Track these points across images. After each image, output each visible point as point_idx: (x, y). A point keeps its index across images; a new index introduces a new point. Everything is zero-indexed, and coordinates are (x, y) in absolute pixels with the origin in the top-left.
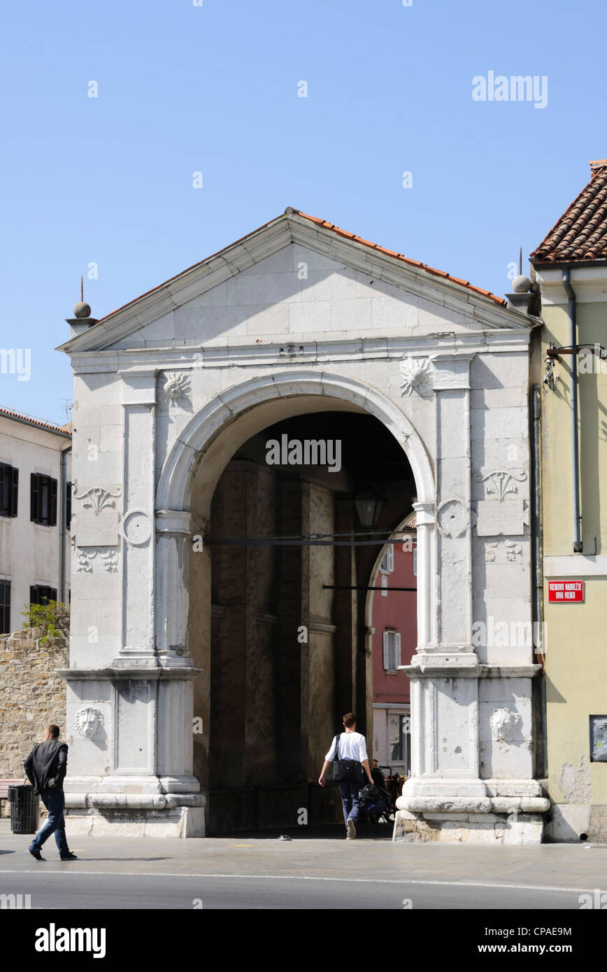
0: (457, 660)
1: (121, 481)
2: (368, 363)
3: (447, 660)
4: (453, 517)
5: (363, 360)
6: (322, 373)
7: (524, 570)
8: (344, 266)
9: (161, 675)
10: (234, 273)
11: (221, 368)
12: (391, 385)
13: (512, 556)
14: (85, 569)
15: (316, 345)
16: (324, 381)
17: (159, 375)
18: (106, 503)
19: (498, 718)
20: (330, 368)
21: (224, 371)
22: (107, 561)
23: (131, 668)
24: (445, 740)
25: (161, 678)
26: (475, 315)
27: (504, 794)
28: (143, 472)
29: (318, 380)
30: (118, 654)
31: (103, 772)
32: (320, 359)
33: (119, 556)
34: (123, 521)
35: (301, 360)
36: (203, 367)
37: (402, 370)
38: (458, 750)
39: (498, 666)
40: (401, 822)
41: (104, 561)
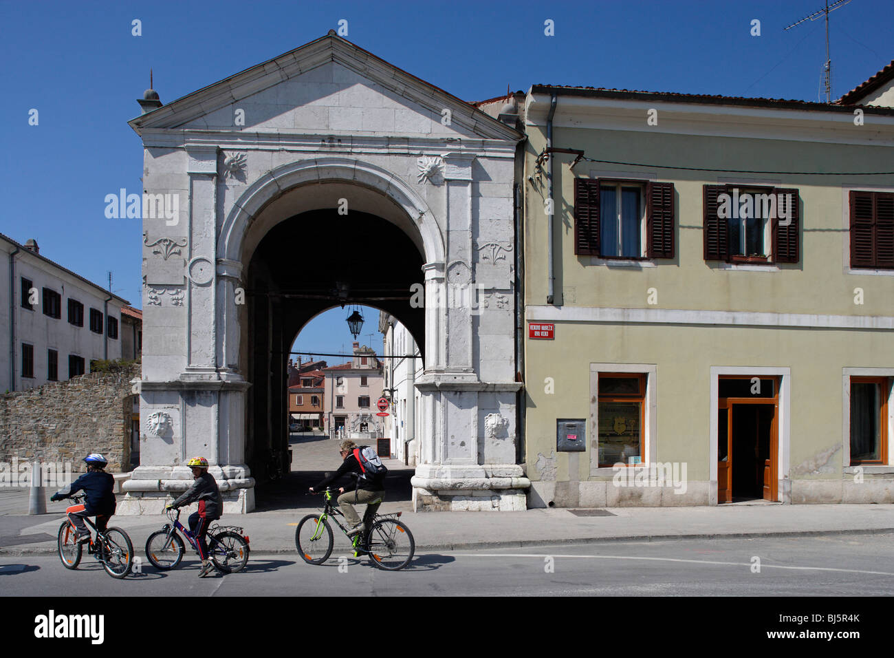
0: (463, 378)
1: (187, 234)
2: (392, 157)
3: (455, 378)
4: (458, 274)
5: (389, 154)
6: (356, 161)
7: (509, 315)
8: (373, 83)
9: (222, 386)
10: (284, 79)
11: (273, 151)
12: (410, 175)
13: (501, 305)
14: (154, 303)
15: (352, 139)
16: (357, 167)
17: (220, 153)
18: (173, 251)
19: (492, 421)
20: (362, 158)
21: (275, 153)
22: (174, 297)
23: (198, 381)
24: (453, 436)
25: (223, 389)
26: (475, 128)
27: (498, 475)
28: (206, 228)
29: (353, 166)
30: (185, 370)
31: (172, 463)
32: (354, 150)
33: (185, 294)
34: (188, 265)
35: (339, 150)
36: (257, 150)
37: (419, 164)
38: (463, 444)
39: (494, 383)
40: (420, 498)
41: (172, 297)
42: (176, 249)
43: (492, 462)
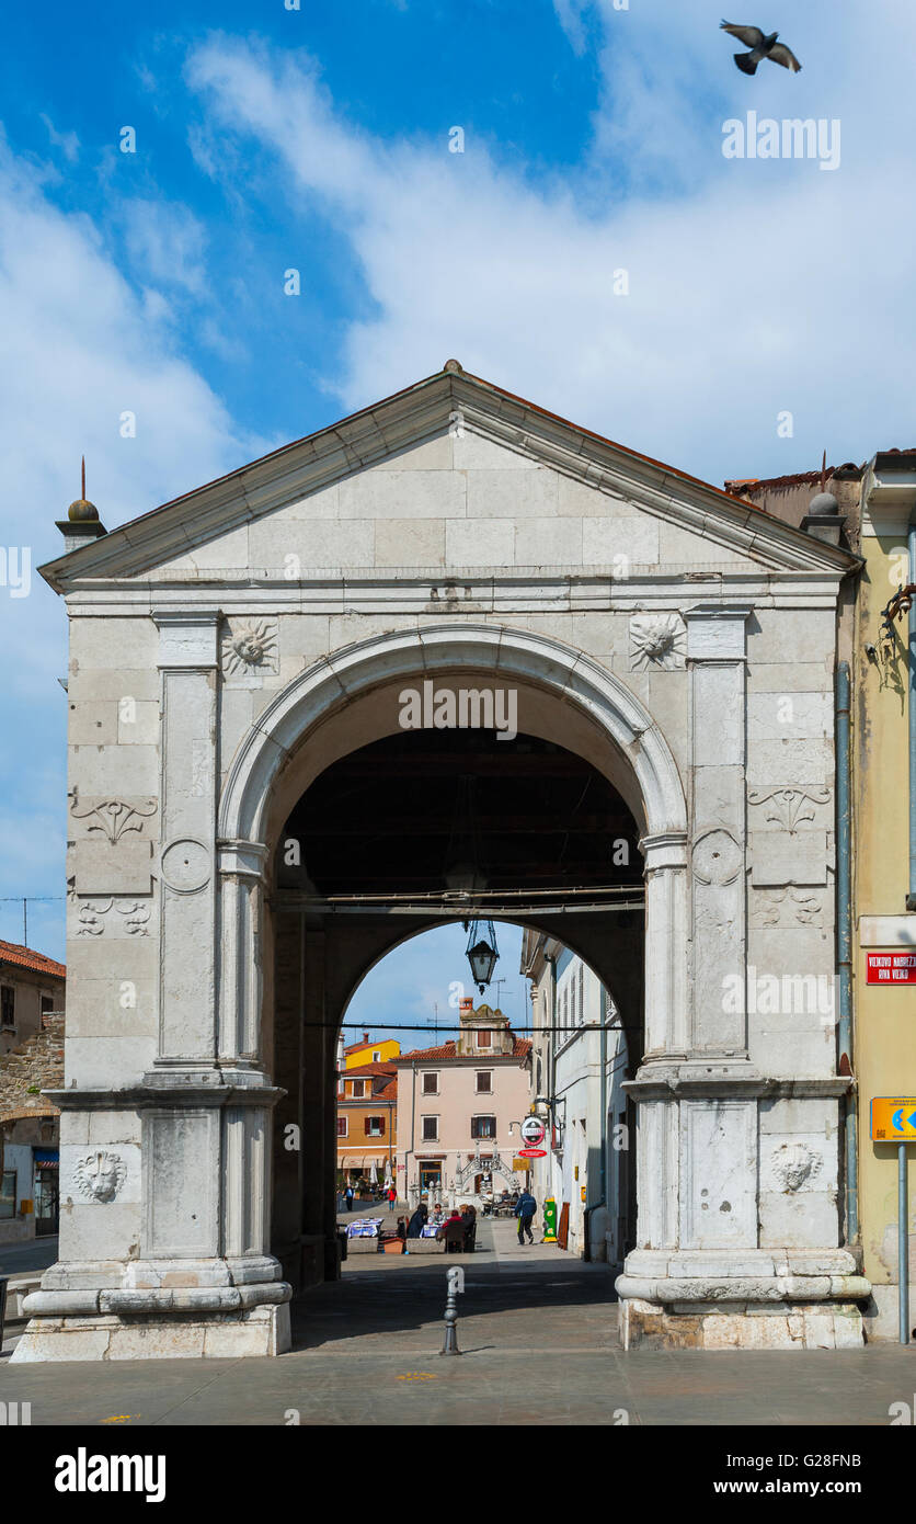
0: (726, 1070)
1: (157, 792)
2: (578, 617)
3: (709, 1070)
4: (716, 855)
5: (571, 611)
6: (503, 629)
7: (825, 937)
8: (538, 465)
9: (228, 1098)
10: (353, 467)
11: (332, 614)
12: (615, 653)
13: (805, 916)
14: (90, 931)
15: (493, 582)
16: (505, 641)
17: (221, 622)
18: (128, 825)
19: (782, 1157)
20: (514, 622)
21: (336, 620)
22: (130, 917)
23: (180, 1087)
24: (705, 1191)
25: (229, 1103)
27: (801, 1271)
28: (195, 777)
29: (493, 639)
30: (152, 1066)
31: (125, 1254)
32: (499, 606)
33: (150, 910)
34: (159, 853)
35: (467, 606)
36: (300, 614)
37: (634, 630)
38: (726, 1207)
39: (791, 1079)
40: (637, 1320)
41: (126, 917)
42: (135, 821)
43: (787, 1244)
